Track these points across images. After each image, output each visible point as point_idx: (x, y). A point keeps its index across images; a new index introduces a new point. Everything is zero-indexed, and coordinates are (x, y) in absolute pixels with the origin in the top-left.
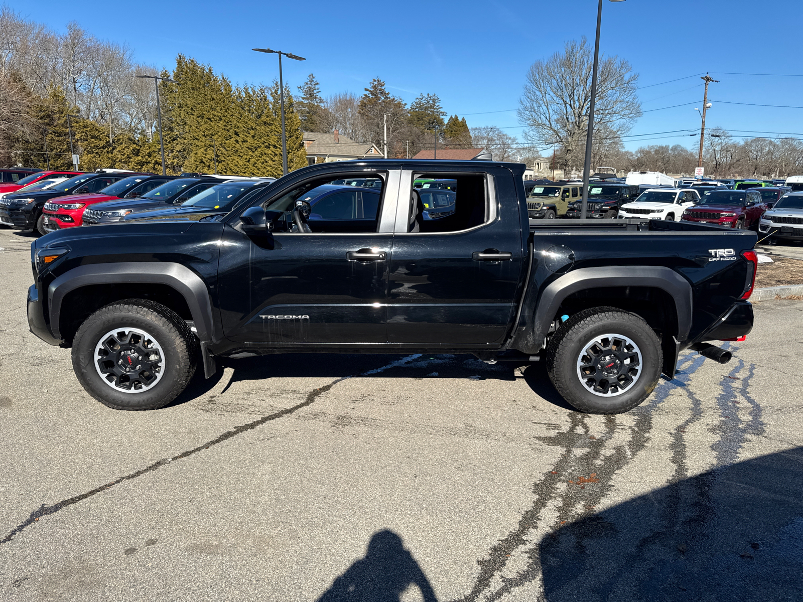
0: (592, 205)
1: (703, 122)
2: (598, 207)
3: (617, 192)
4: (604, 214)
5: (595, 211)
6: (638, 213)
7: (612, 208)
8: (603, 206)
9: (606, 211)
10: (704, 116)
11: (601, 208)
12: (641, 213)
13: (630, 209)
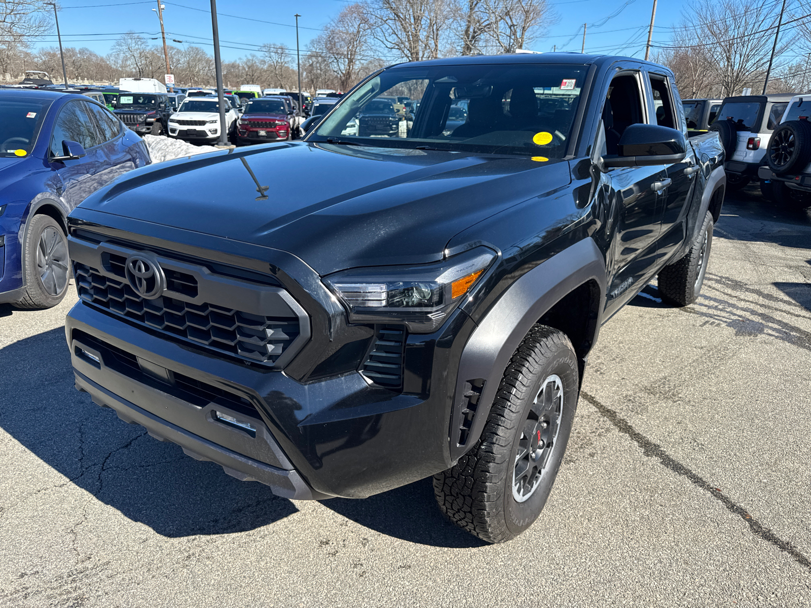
0: (134, 118)
1: (162, 25)
2: (141, 120)
3: (153, 102)
4: (151, 127)
5: (139, 124)
6: (192, 125)
7: (158, 120)
8: (147, 117)
9: (151, 124)
10: (160, 18)
11: (146, 120)
12: (196, 125)
13: (183, 121)
